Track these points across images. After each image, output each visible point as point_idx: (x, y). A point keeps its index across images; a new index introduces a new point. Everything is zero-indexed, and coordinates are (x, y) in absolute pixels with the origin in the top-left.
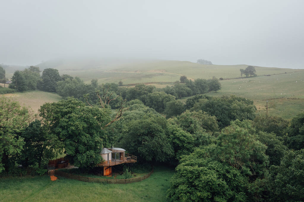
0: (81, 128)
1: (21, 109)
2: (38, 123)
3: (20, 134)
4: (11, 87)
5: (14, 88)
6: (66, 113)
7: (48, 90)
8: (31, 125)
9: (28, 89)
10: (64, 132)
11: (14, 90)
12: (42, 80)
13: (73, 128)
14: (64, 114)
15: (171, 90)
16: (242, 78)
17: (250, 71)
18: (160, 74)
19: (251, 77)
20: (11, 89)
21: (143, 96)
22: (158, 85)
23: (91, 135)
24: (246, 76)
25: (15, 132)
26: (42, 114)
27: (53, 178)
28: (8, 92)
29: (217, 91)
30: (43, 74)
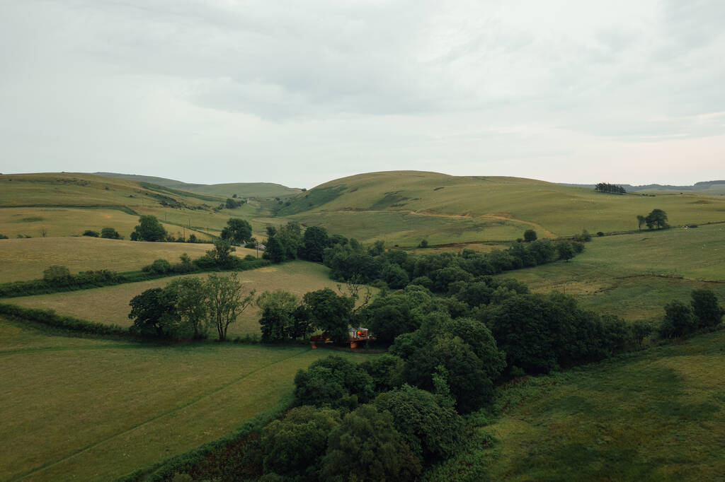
0: (332, 311)
1: (291, 297)
2: (302, 307)
3: (291, 314)
4: (265, 257)
5: (269, 259)
6: (322, 300)
7: (312, 260)
8: (298, 309)
9: (287, 259)
10: (321, 314)
11: (269, 261)
12: (303, 245)
13: (327, 311)
14: (321, 301)
15: (483, 262)
16: (641, 231)
17: (657, 220)
18: (501, 223)
19: (659, 229)
20: (265, 261)
21: (433, 272)
22: (485, 246)
23: (340, 316)
24: (647, 228)
25: (289, 313)
26: (306, 301)
27: (314, 347)
28: (263, 265)
29: (569, 260)
30: (306, 234)
